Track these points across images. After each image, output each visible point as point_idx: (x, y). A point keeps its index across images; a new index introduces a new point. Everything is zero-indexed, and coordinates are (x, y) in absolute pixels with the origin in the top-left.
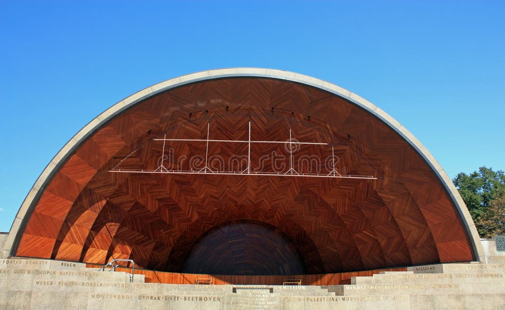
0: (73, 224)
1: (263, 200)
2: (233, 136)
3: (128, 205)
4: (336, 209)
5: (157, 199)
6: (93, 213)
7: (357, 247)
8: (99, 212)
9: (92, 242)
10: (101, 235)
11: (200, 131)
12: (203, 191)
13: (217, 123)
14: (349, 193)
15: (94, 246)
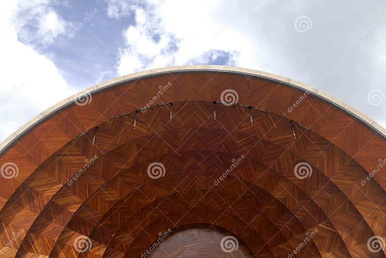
0: (7, 225)
1: (212, 202)
2: (179, 135)
3: (75, 206)
4: (286, 204)
5: (107, 201)
6: (33, 213)
7: (314, 243)
8: (40, 213)
9: (31, 246)
10: (42, 238)
11: (147, 130)
12: (154, 195)
13: (162, 121)
14: (298, 184)
15: (33, 250)
